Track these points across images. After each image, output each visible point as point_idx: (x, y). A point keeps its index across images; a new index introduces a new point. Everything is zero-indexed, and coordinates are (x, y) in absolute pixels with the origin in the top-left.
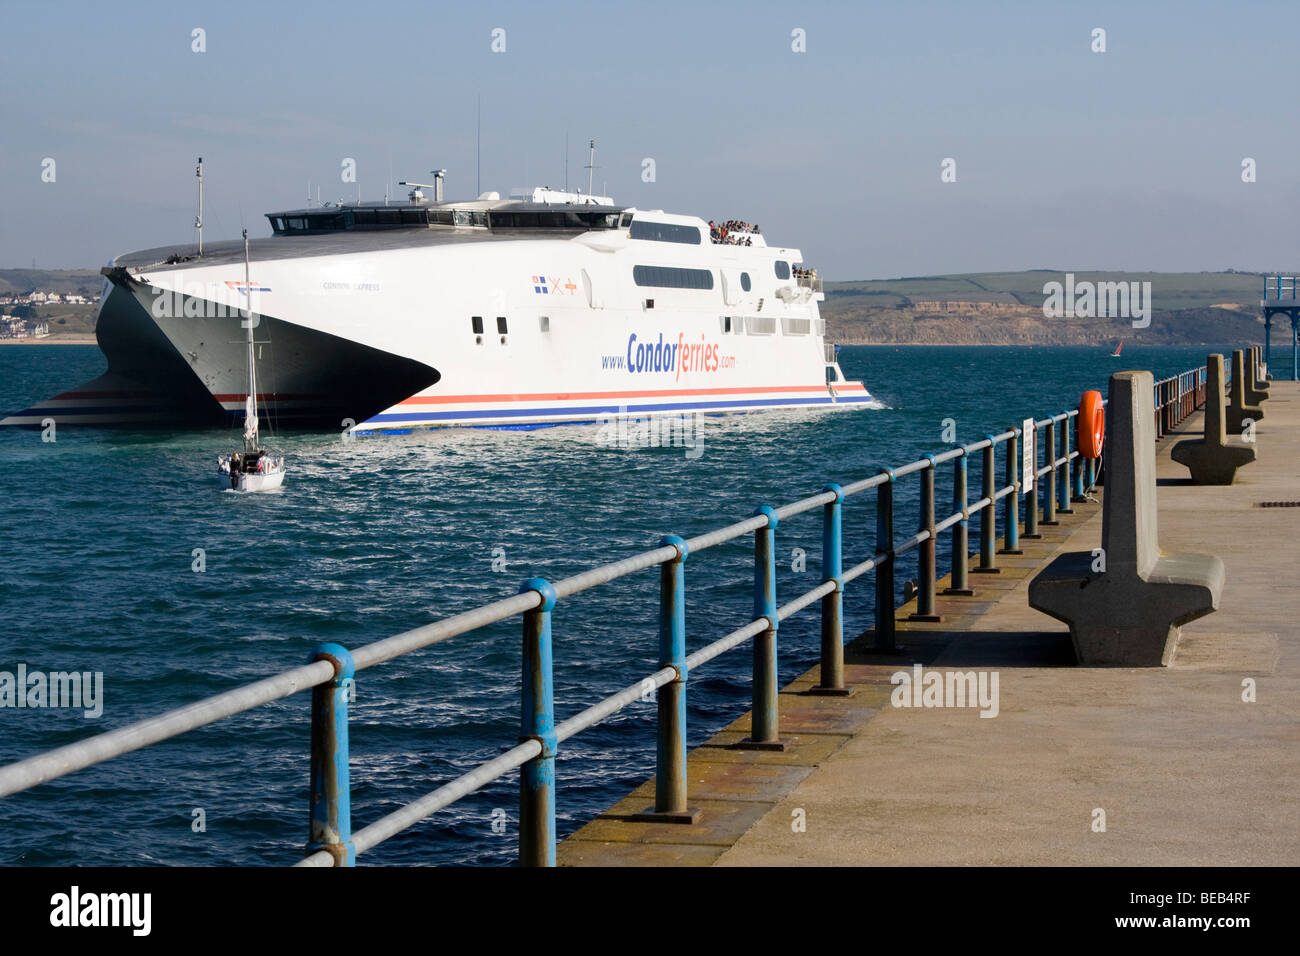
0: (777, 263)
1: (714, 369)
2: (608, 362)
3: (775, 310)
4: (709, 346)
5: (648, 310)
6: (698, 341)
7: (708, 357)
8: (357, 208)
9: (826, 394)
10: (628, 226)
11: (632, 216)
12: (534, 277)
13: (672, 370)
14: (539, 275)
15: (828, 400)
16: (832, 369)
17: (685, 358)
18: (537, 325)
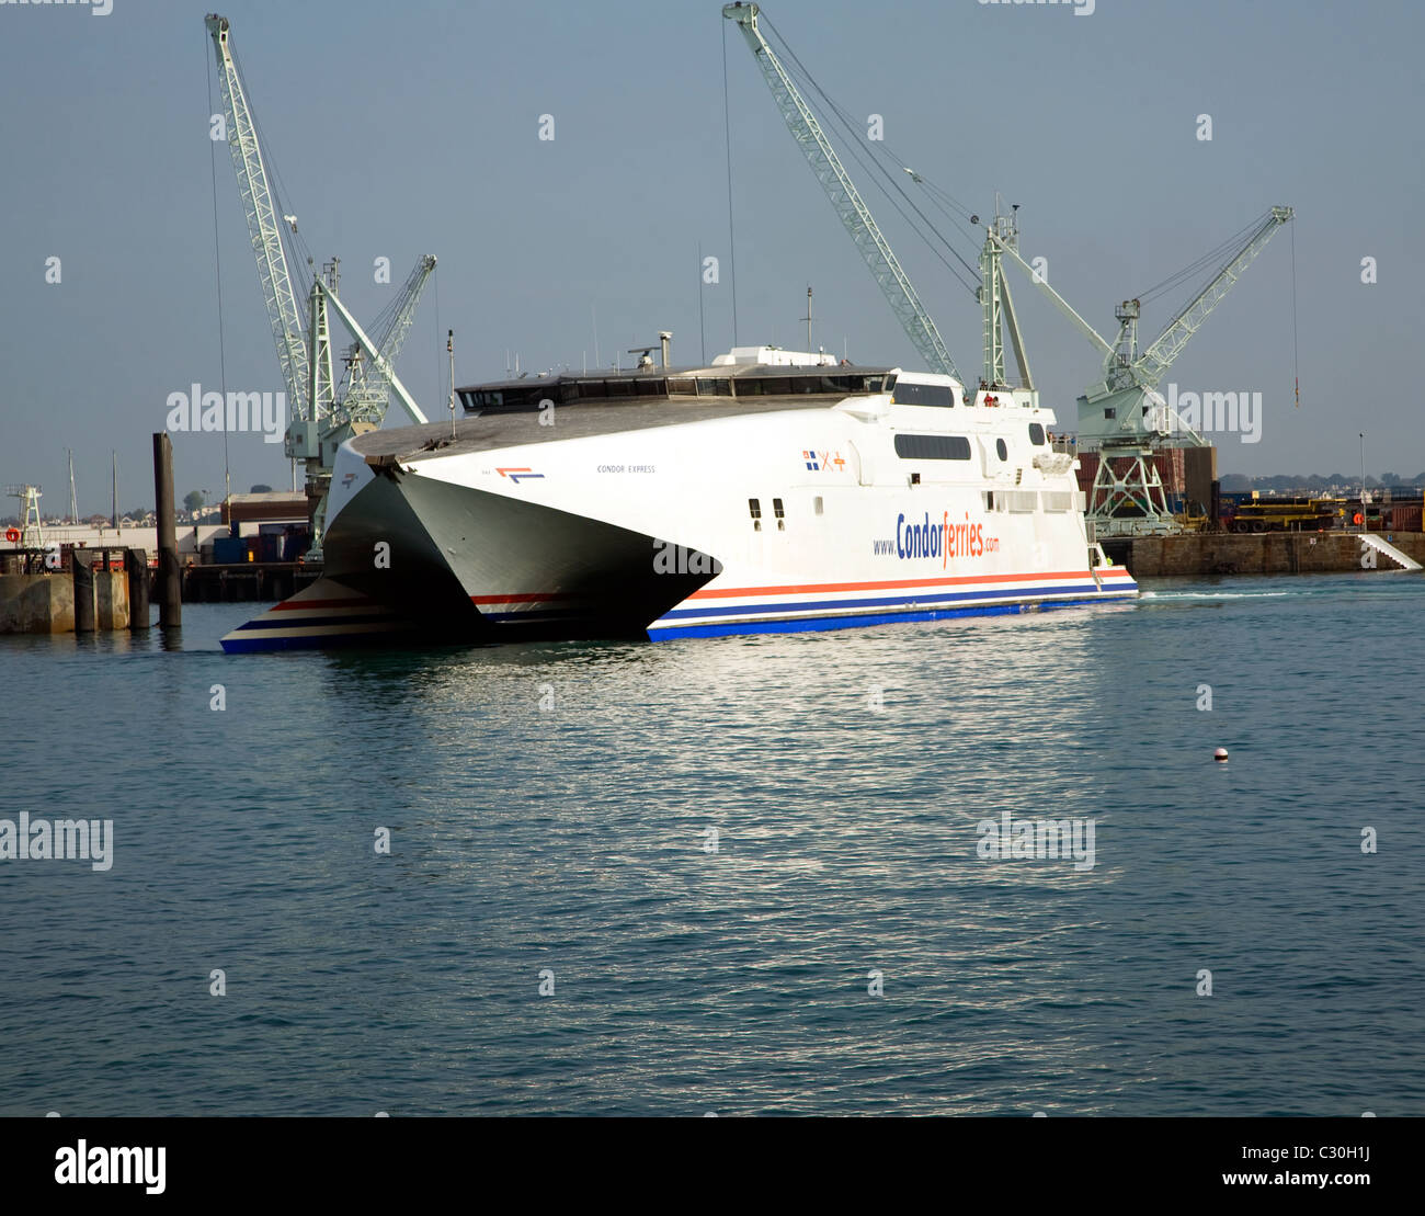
0: (1031, 425)
1: (980, 553)
2: (880, 548)
3: (1034, 481)
4: (973, 527)
5: (914, 486)
6: (961, 521)
7: (973, 540)
8: (582, 379)
9: (1090, 582)
10: (891, 390)
11: (895, 377)
12: (805, 452)
13: (940, 555)
14: (809, 450)
15: (1093, 589)
16: (1095, 550)
17: (951, 540)
18: (812, 505)
